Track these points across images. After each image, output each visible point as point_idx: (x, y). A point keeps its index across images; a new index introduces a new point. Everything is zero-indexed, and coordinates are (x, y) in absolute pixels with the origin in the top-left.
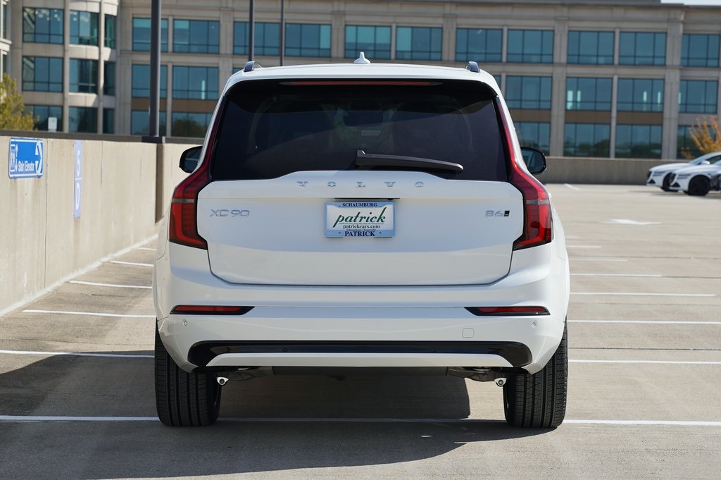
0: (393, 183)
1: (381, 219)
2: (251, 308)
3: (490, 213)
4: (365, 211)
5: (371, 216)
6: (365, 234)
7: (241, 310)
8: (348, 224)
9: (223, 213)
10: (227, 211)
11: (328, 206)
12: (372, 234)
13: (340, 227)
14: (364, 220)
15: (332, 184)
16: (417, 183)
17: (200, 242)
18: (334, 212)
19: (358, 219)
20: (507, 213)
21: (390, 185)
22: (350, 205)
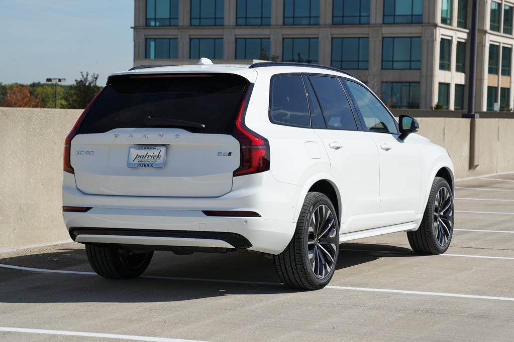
0: (163, 135)
1: (158, 157)
2: (91, 208)
3: (220, 154)
4: (151, 152)
5: (154, 155)
6: (148, 166)
7: (85, 209)
8: (141, 159)
9: (82, 153)
10: (84, 152)
11: (131, 149)
12: (151, 166)
13: (136, 161)
14: (150, 157)
15: (131, 136)
16: (176, 135)
17: (70, 169)
18: (135, 152)
19: (147, 157)
20: (230, 154)
21: (161, 136)
22: (142, 148)
